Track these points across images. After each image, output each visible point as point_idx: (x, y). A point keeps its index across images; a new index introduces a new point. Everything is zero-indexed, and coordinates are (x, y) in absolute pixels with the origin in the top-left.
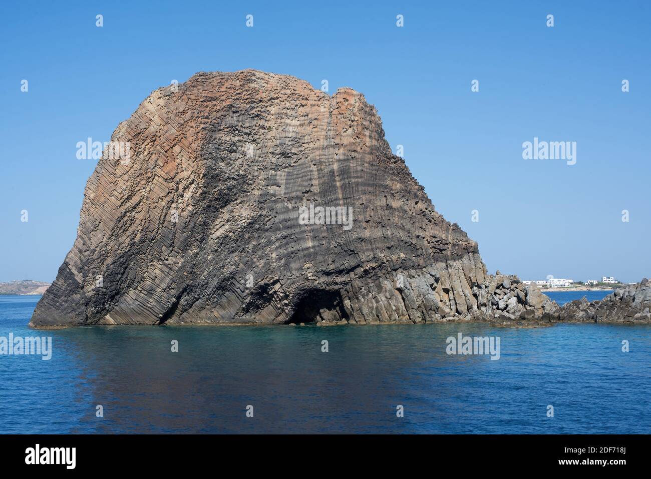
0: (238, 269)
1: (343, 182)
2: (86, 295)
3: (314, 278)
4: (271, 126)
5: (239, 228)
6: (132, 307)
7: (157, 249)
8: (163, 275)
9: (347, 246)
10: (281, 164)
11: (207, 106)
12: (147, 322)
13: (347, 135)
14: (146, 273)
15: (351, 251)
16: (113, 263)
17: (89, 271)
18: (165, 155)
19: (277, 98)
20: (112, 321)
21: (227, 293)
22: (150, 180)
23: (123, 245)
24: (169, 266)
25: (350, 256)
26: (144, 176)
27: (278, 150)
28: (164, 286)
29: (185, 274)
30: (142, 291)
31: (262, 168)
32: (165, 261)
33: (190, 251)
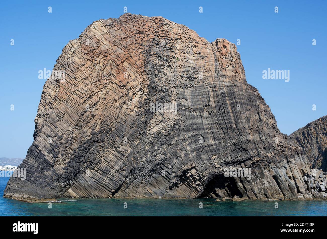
0: (167, 157)
1: (231, 101)
2: (57, 172)
3: (219, 166)
4: (179, 58)
5: (169, 127)
6: (89, 183)
7: (112, 138)
8: (116, 159)
9: (239, 145)
10: (187, 85)
11: (139, 37)
12: (103, 196)
13: (229, 70)
14: (103, 157)
15: (243, 148)
16: (79, 148)
17: (58, 153)
18: (117, 68)
19: (180, 39)
20: (74, 194)
21: (155, 175)
22: (106, 85)
23: (86, 134)
24: (121, 152)
25: (242, 152)
26: (101, 82)
27: (185, 75)
28: (117, 167)
29: (132, 159)
30: (98, 171)
31: (175, 86)
32: (118, 148)
33: (135, 142)
